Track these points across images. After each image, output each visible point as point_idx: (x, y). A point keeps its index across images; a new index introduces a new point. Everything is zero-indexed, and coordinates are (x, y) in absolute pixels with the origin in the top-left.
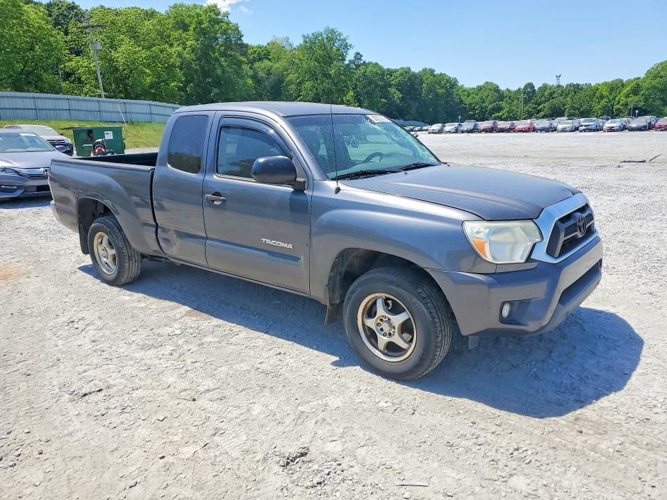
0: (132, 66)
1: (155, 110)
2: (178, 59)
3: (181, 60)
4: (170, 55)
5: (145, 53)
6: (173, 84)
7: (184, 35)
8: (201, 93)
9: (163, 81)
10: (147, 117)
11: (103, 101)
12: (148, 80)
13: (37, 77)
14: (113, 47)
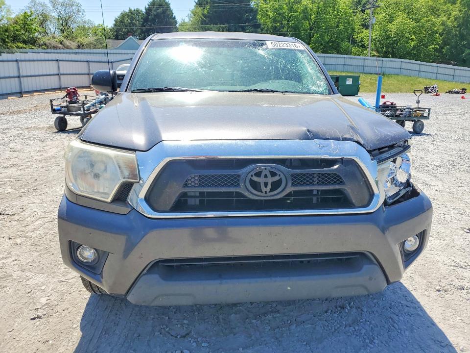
0: (400, 34)
1: (404, 66)
2: (442, 27)
3: (444, 27)
4: (433, 24)
5: (413, 24)
6: (431, 47)
7: (452, 7)
8: (455, 53)
9: (423, 45)
10: (398, 71)
11: (368, 59)
12: (412, 44)
13: (337, 44)
14: (391, 21)
